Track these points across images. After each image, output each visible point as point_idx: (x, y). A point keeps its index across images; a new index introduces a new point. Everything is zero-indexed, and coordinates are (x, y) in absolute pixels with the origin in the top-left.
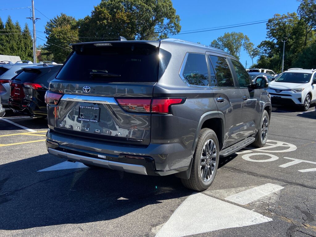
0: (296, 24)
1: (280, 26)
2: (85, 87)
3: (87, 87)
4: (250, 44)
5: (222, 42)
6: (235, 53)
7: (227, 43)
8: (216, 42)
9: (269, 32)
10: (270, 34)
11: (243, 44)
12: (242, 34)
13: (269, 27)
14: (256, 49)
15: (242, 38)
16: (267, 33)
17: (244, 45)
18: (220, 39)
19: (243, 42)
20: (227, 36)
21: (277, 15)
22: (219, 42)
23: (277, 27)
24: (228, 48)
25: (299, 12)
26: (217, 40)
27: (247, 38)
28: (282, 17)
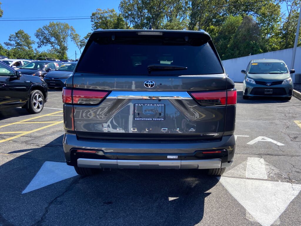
0: (116, 19)
1: (102, 20)
2: (147, 82)
3: (149, 81)
4: (76, 35)
5: (48, 31)
6: (63, 43)
7: (54, 32)
8: (42, 30)
9: (93, 25)
10: (95, 26)
11: (69, 34)
12: (67, 25)
13: (93, 20)
14: (83, 40)
15: (68, 28)
16: (92, 25)
17: (71, 36)
18: (46, 28)
19: (70, 32)
20: (52, 26)
21: (99, 10)
22: (44, 31)
23: (100, 21)
24: (55, 37)
25: (120, 9)
26: (42, 29)
27: (73, 30)
28: (103, 12)
